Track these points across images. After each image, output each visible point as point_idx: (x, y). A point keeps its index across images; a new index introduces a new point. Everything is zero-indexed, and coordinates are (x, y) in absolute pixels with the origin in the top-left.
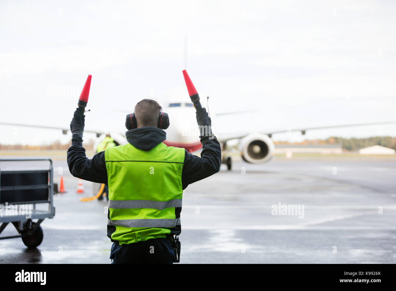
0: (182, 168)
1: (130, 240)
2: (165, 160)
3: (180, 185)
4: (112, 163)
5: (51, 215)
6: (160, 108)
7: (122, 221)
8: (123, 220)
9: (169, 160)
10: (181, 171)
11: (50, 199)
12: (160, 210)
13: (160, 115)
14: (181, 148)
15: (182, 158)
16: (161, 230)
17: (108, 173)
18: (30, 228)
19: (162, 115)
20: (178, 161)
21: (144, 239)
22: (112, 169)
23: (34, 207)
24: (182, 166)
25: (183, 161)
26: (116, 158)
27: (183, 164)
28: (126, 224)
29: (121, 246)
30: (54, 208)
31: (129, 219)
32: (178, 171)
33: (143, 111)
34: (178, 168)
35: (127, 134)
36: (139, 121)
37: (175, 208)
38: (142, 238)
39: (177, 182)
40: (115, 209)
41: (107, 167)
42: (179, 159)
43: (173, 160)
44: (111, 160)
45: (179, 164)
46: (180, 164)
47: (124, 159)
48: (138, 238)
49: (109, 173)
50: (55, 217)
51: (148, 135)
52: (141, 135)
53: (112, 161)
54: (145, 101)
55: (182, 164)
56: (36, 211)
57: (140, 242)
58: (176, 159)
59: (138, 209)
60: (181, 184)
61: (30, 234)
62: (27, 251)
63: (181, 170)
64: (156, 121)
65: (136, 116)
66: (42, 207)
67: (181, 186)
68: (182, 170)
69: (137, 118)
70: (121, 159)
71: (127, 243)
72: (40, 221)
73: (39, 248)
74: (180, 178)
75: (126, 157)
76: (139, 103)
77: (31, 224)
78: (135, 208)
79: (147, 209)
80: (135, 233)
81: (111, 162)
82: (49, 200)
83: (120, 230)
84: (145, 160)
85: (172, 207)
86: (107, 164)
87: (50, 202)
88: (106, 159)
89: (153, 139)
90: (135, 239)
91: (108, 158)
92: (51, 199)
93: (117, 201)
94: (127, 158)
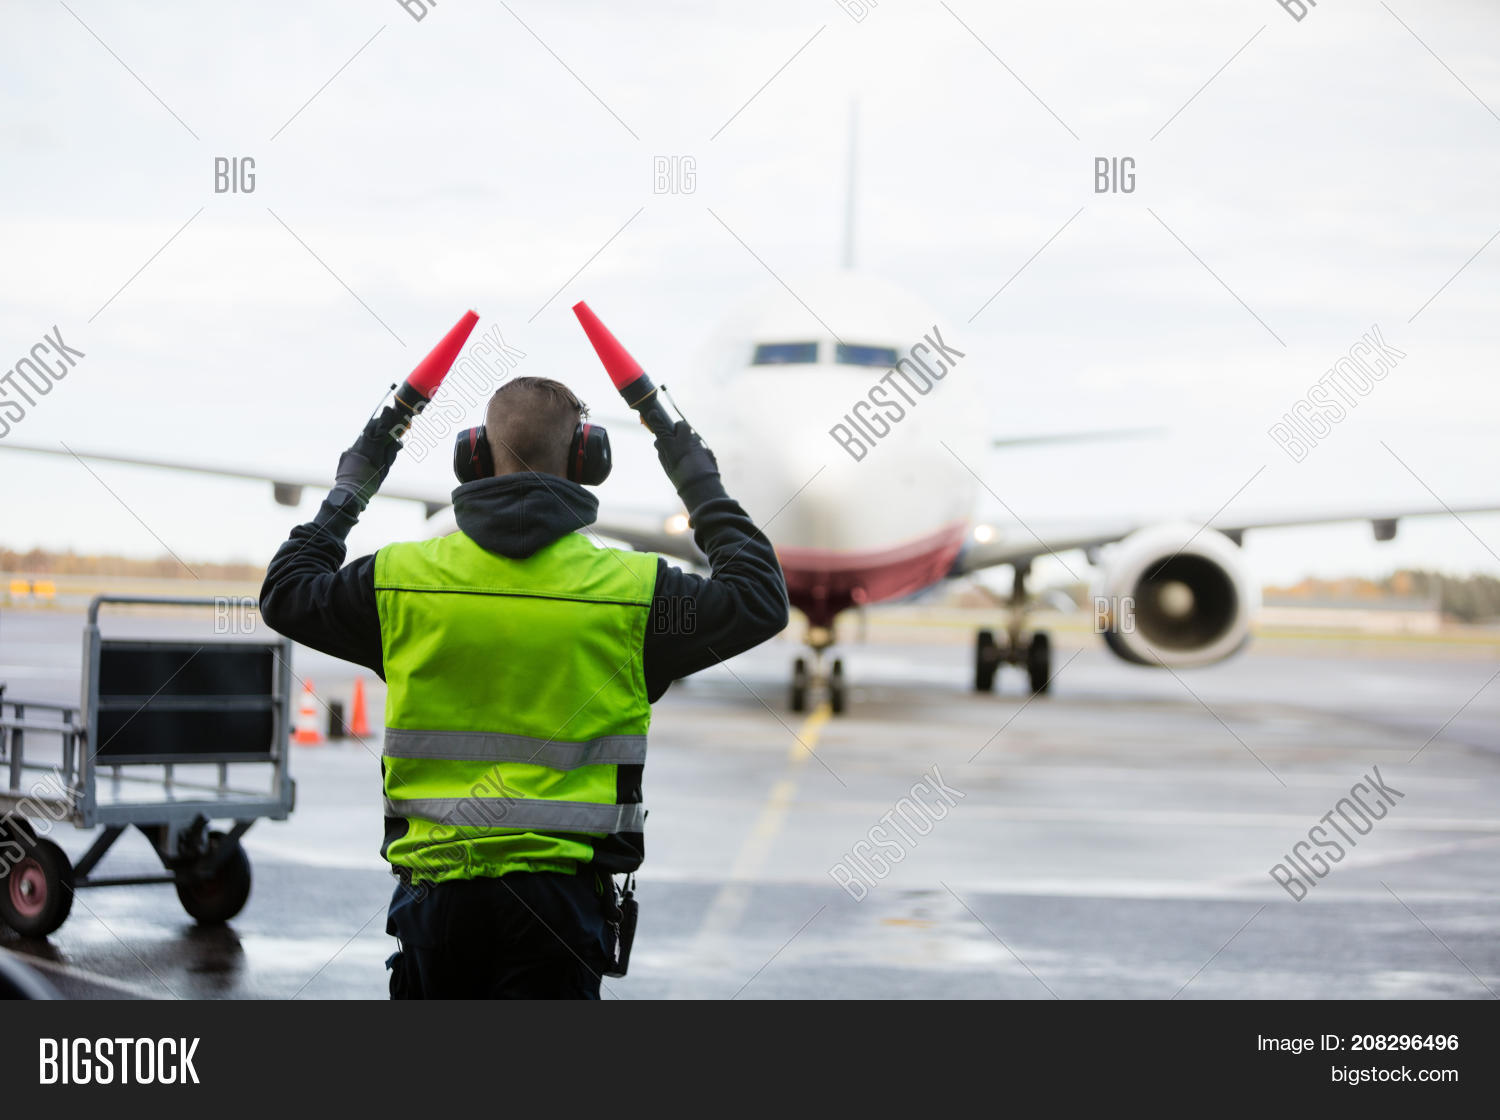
0: (643, 624)
1: (447, 869)
2: (584, 591)
3: (637, 682)
4: (396, 596)
5: (282, 807)
6: (577, 408)
7: (423, 802)
8: (427, 800)
9: (596, 594)
10: (641, 635)
11: (279, 748)
12: (558, 770)
13: (575, 433)
14: (646, 551)
15: (645, 586)
16: (555, 844)
17: (383, 629)
18: (203, 849)
19: (582, 434)
20: (628, 598)
21: (494, 869)
22: (395, 618)
23: (223, 777)
24: (644, 617)
25: (647, 597)
26: (412, 578)
27: (649, 609)
28: (435, 812)
29: (415, 887)
30: (293, 784)
31: (446, 796)
32: (629, 633)
33: (514, 418)
34: (631, 623)
35: (457, 496)
36: (499, 454)
37: (616, 766)
38: (489, 865)
39: (628, 673)
40: (401, 760)
41: (380, 608)
42: (635, 590)
43: (611, 594)
44: (394, 585)
45: (633, 607)
46: (639, 608)
47: (437, 586)
48: (475, 863)
49: (386, 630)
50: (295, 818)
51: (527, 502)
52: (500, 500)
53: (398, 590)
54: (523, 382)
55: (643, 608)
56: (229, 790)
57: (478, 878)
58: (622, 590)
59: (484, 762)
60: (642, 680)
61: (203, 872)
62: (193, 934)
63: (640, 629)
64: (560, 455)
65: (490, 437)
66: (251, 778)
67: (641, 689)
68: (643, 632)
69: (495, 442)
70: (427, 584)
71: (435, 877)
72: (242, 827)
73: (237, 924)
74: (638, 660)
75: (444, 577)
76: (502, 389)
77: (205, 836)
78: (472, 759)
79: (513, 764)
80: (463, 846)
81: (392, 592)
82: (274, 752)
83: (418, 832)
84: (510, 591)
85: (604, 763)
86: (380, 597)
87: (276, 762)
88: (379, 581)
89: (541, 516)
90: (462, 868)
91: (386, 576)
92: (283, 749)
93: (410, 731)
94: (447, 581)
